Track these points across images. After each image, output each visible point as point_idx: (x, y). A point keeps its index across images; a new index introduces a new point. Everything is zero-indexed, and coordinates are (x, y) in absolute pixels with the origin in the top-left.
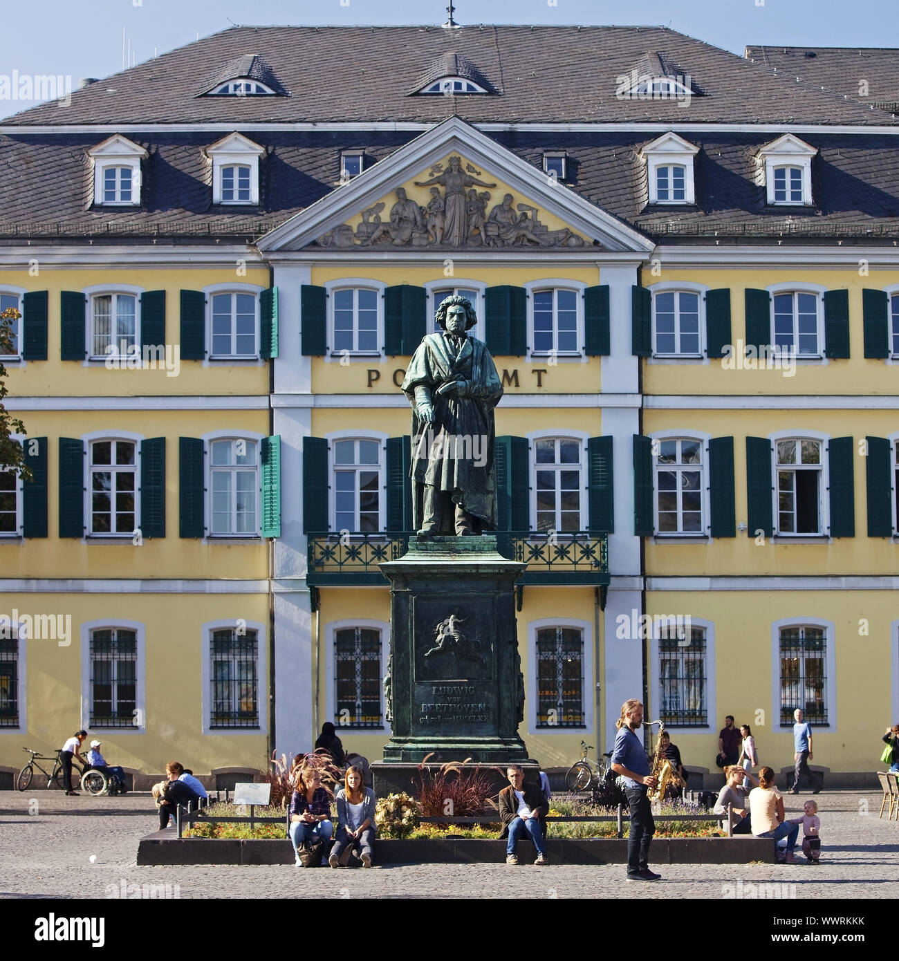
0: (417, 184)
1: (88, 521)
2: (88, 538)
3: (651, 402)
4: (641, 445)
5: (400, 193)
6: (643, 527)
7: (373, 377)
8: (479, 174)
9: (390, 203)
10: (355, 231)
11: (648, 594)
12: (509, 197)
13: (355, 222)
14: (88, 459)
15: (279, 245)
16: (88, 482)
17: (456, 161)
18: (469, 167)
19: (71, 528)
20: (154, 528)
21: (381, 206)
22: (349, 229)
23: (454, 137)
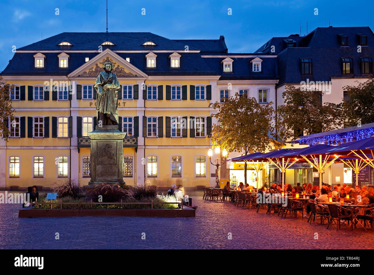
0: (100, 63)
1: (34, 134)
2: (33, 138)
3: (146, 109)
4: (144, 118)
5: (97, 65)
6: (144, 136)
7: (91, 104)
8: (113, 61)
9: (95, 67)
10: (87, 73)
11: (145, 149)
12: (118, 66)
13: (87, 71)
14: (34, 121)
15: (72, 76)
16: (34, 126)
17: (108, 58)
18: (111, 59)
19: (30, 136)
20: (47, 136)
21: (93, 68)
22: (86, 73)
23: (108, 53)
